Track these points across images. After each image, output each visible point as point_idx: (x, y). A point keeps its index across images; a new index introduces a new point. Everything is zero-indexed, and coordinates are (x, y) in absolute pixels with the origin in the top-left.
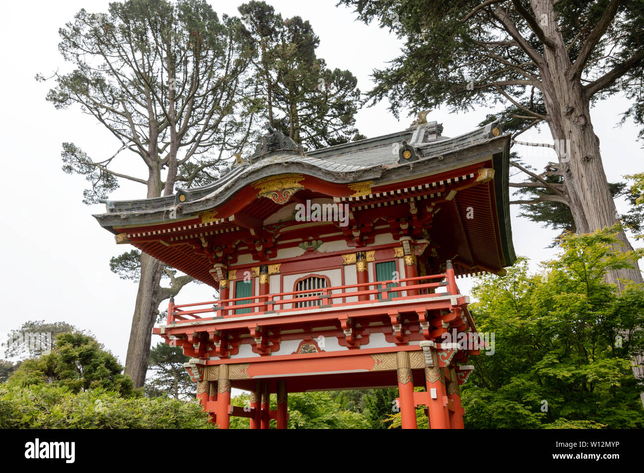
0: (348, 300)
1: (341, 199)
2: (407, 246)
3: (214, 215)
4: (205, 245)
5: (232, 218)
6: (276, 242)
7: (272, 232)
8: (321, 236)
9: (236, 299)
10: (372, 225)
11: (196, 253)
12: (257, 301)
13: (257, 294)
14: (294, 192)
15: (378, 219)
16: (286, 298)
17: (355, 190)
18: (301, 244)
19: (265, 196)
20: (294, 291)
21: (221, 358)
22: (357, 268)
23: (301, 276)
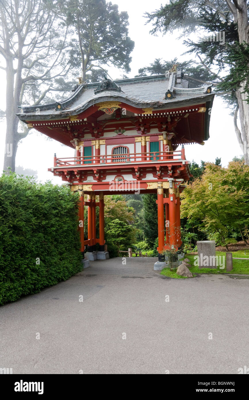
0: (137, 160)
1: (138, 115)
2: (165, 136)
3: (77, 117)
4: (69, 129)
5: (85, 120)
6: (103, 129)
7: (102, 124)
8: (125, 127)
9: (84, 157)
10: (149, 124)
11: (64, 133)
12: (94, 158)
13: (94, 155)
14: (116, 109)
15: (152, 122)
16: (108, 157)
17: (145, 111)
18: (115, 131)
19: (102, 110)
20: (112, 154)
21: (79, 182)
22: (142, 144)
23: (115, 146)
